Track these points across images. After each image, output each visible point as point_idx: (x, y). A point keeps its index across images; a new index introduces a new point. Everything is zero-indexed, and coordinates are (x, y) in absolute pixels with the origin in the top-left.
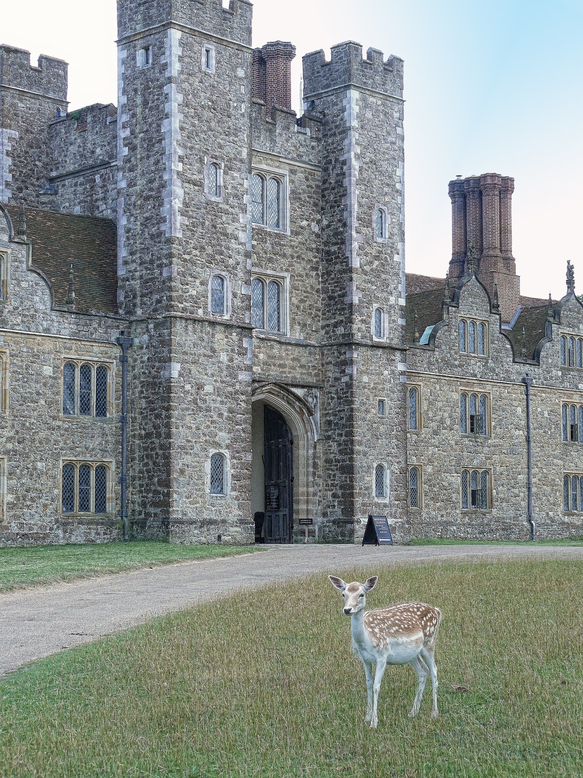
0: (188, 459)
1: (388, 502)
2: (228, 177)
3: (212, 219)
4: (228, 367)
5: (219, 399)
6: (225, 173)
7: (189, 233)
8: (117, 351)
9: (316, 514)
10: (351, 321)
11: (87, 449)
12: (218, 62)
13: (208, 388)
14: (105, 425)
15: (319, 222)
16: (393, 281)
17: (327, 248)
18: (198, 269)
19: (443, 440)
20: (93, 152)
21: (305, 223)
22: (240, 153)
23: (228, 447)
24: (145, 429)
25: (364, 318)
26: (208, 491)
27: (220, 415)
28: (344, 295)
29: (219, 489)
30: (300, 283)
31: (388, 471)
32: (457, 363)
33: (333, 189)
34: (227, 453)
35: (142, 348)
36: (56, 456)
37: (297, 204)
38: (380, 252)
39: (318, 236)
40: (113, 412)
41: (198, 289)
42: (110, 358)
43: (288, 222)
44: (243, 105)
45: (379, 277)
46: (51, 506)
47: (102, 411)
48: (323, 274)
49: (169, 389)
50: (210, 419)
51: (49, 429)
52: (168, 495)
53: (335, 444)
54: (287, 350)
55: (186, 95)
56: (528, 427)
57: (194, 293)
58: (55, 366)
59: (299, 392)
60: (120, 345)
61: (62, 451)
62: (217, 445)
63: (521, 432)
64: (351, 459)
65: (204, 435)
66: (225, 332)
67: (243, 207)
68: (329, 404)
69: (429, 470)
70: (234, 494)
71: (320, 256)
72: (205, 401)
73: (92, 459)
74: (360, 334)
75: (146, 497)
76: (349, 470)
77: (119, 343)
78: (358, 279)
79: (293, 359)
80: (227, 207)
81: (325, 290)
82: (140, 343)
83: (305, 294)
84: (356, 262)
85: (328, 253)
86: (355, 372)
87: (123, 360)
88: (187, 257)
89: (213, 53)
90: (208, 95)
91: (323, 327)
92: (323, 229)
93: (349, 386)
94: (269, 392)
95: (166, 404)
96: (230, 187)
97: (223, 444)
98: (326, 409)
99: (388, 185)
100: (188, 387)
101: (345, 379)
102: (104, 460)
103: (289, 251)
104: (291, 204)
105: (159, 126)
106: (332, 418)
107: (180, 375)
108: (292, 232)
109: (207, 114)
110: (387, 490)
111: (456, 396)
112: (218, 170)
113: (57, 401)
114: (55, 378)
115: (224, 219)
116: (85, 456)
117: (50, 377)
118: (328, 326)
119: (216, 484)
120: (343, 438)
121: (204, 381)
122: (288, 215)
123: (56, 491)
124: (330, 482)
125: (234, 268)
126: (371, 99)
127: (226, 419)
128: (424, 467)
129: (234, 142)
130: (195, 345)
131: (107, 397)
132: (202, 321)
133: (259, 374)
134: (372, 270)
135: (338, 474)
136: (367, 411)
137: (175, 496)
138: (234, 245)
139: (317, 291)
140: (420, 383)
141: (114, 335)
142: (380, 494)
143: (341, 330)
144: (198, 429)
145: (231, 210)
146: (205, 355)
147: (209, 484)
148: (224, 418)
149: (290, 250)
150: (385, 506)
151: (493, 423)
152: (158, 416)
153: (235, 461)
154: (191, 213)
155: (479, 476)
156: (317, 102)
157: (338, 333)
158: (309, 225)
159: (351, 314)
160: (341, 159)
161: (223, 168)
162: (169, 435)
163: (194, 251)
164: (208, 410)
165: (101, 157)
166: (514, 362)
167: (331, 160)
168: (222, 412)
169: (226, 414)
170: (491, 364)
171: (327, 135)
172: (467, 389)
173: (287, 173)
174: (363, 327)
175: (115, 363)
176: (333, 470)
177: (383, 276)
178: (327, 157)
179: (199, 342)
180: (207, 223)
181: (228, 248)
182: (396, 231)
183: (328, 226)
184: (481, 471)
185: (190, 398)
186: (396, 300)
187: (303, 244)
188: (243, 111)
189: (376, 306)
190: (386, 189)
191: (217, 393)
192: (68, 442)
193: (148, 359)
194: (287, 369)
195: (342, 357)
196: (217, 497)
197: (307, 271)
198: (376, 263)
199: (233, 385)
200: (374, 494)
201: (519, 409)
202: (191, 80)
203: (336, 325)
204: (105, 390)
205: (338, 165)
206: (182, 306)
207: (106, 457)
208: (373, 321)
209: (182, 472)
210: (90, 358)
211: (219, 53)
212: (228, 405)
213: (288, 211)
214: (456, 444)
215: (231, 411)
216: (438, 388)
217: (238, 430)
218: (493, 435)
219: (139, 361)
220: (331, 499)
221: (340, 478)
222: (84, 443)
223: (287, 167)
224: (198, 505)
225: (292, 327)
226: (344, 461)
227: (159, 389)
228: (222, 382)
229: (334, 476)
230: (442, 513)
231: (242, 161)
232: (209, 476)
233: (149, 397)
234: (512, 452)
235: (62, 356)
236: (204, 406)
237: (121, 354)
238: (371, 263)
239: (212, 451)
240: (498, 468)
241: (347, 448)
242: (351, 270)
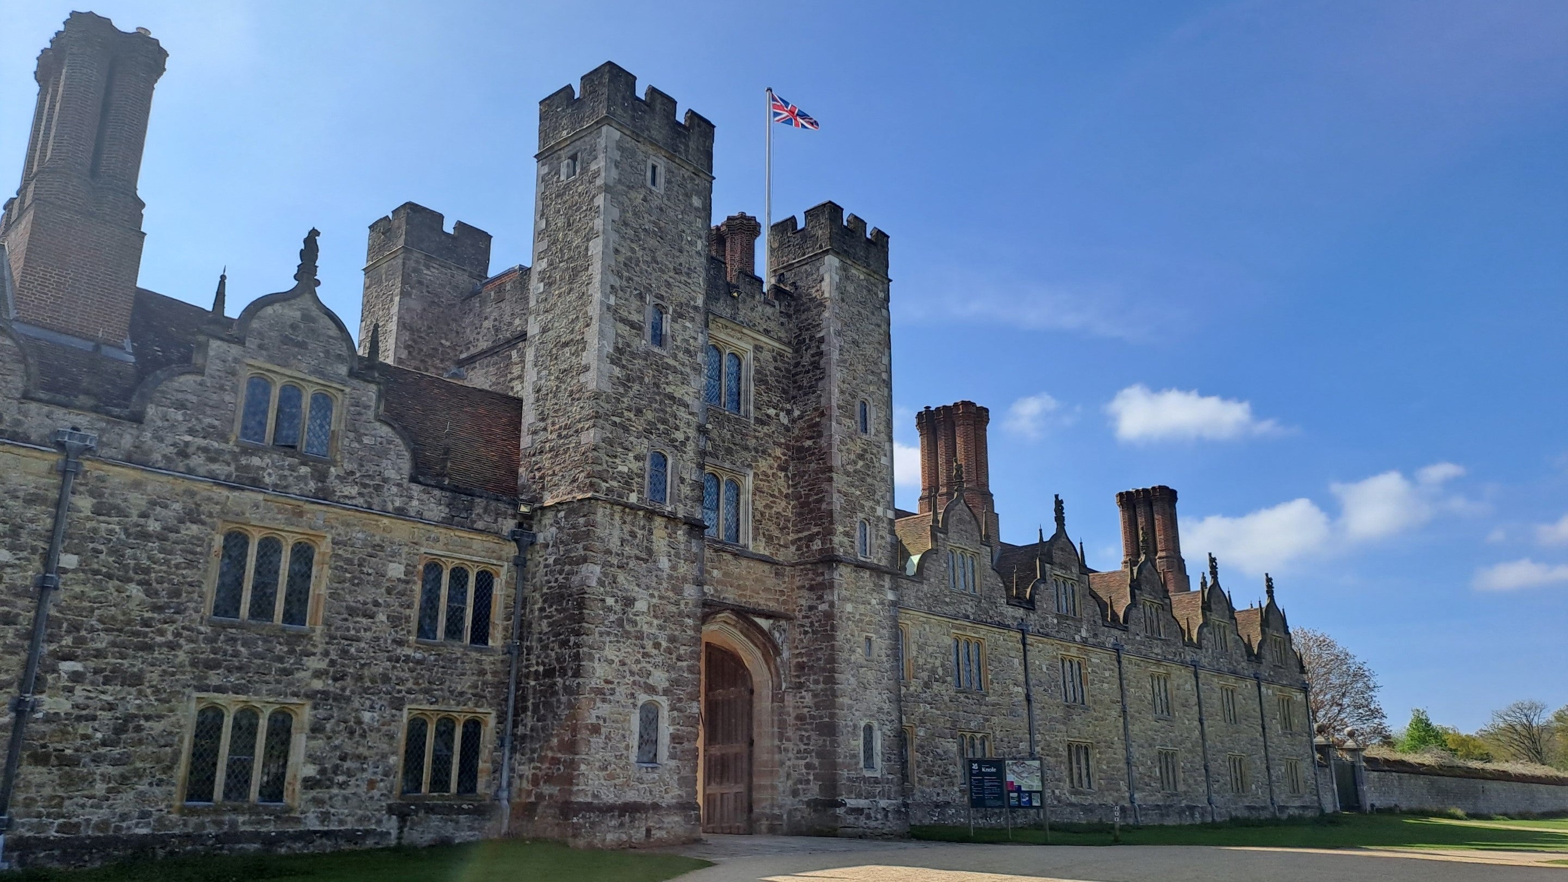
0: (604, 709)
1: (879, 776)
2: (676, 326)
3: (654, 376)
4: (670, 577)
5: (655, 622)
6: (674, 320)
7: (621, 390)
8: (511, 549)
9: (784, 792)
10: (831, 532)
11: (451, 692)
12: (669, 182)
13: (641, 606)
14: (484, 658)
15: (789, 412)
16: (880, 488)
17: (799, 444)
18: (631, 439)
19: (936, 695)
20: (510, 324)
21: (772, 412)
22: (694, 299)
23: (666, 692)
24: (544, 664)
25: (847, 529)
26: (633, 758)
27: (657, 645)
28: (820, 501)
29: (651, 755)
30: (766, 484)
31: (879, 733)
32: (947, 600)
33: (808, 372)
34: (664, 702)
35: (547, 546)
36: (398, 704)
37: (763, 387)
38: (865, 451)
39: (787, 429)
40: (496, 640)
41: (631, 466)
42: (499, 559)
43: (752, 408)
44: (699, 242)
45: (863, 480)
46: (382, 784)
47: (480, 635)
48: (794, 475)
49: (581, 605)
50: (641, 650)
51: (389, 659)
52: (572, 765)
53: (810, 694)
54: (749, 567)
55: (624, 211)
56: (1027, 683)
57: (626, 469)
58: (408, 565)
59: (764, 623)
60: (516, 540)
61: (408, 696)
62: (651, 689)
63: (1020, 689)
64: (832, 716)
65: (632, 673)
66: (666, 527)
67: (697, 367)
68: (802, 641)
69: (922, 734)
70: (673, 763)
71: (790, 454)
72: (635, 623)
73: (459, 709)
74: (842, 550)
75: (540, 768)
76: (829, 730)
77: (514, 537)
78: (839, 480)
79: (756, 580)
80: (676, 364)
81: (797, 497)
82: (545, 539)
83: (771, 499)
84: (837, 460)
85: (800, 449)
86: (836, 598)
87: (520, 563)
88: (617, 420)
89: (661, 170)
90: (652, 219)
91: (793, 542)
92: (793, 421)
93: (829, 616)
94: (725, 622)
95: (576, 626)
96: (679, 339)
97: (660, 689)
98: (797, 648)
99: (872, 372)
100: (610, 601)
101: (823, 607)
102: (479, 710)
103: (752, 443)
104: (755, 385)
105: (587, 249)
106: (805, 659)
107: (601, 583)
108: (756, 418)
109: (652, 242)
110: (878, 760)
111: (949, 641)
112: (664, 316)
113: (408, 619)
114: (407, 582)
115: (671, 378)
116: (448, 704)
117: (399, 580)
118: (800, 539)
119: (647, 748)
120: (821, 686)
121: (634, 594)
122: (752, 399)
123: (393, 760)
124: (803, 747)
125: (683, 444)
126: (854, 271)
127: (665, 651)
128: (915, 729)
129: (686, 284)
130: (623, 541)
131: (491, 616)
132: (632, 507)
133: (712, 595)
134: (855, 471)
135: (814, 735)
136: (852, 651)
137: (583, 767)
138: (682, 413)
139: (787, 496)
140: (908, 622)
141: (509, 525)
142: (869, 764)
143: (817, 545)
144: (623, 663)
145: (679, 367)
146: (638, 558)
147: (636, 749)
148: (662, 649)
149: (754, 441)
150: (876, 781)
151: (990, 677)
152: (564, 644)
153: (675, 713)
154: (624, 362)
155: (977, 742)
156: (787, 275)
157: (815, 547)
158: (777, 415)
159: (831, 523)
160: (818, 336)
161: (671, 312)
162: (577, 674)
163: (626, 413)
164: (640, 636)
165: (519, 329)
166: (1008, 603)
167: (804, 339)
168: (659, 640)
169: (664, 644)
170: (984, 604)
171: (799, 310)
172: (959, 632)
173: (751, 348)
174: (846, 540)
175: (506, 567)
176: (806, 730)
177: (869, 480)
178: (800, 335)
179: (630, 538)
180: (646, 380)
181: (675, 417)
182: (882, 428)
183: (800, 417)
184: (979, 735)
185: (613, 617)
186: (885, 512)
187: (770, 436)
188: (699, 248)
189: (861, 515)
190: (870, 377)
191: (652, 613)
192: (421, 681)
193: (555, 560)
194: (748, 593)
195: (820, 579)
196: (647, 768)
197: (775, 471)
198: (861, 463)
199: (677, 603)
200: (862, 764)
201: (1016, 661)
202: (633, 194)
203: (811, 538)
204: (488, 606)
205: (814, 344)
206: (608, 485)
207: (482, 706)
208: (858, 534)
209: (595, 730)
210: (468, 557)
211: (669, 171)
212: (668, 632)
213: (752, 394)
214: (951, 701)
215: (672, 639)
216: (928, 629)
217: (681, 668)
218: (991, 691)
219: (542, 566)
220: (804, 771)
221: (816, 741)
222: (447, 683)
223: (751, 341)
224: (617, 781)
225: (755, 539)
226: (821, 717)
227: (567, 603)
228: (661, 598)
229: (809, 738)
230: (937, 790)
231: (696, 308)
232: (637, 736)
233: (553, 616)
234: (1013, 713)
235: (423, 550)
236: (632, 630)
237: (517, 554)
238: (855, 463)
239: (643, 698)
240: (997, 733)
241: (828, 699)
242: (830, 469)
